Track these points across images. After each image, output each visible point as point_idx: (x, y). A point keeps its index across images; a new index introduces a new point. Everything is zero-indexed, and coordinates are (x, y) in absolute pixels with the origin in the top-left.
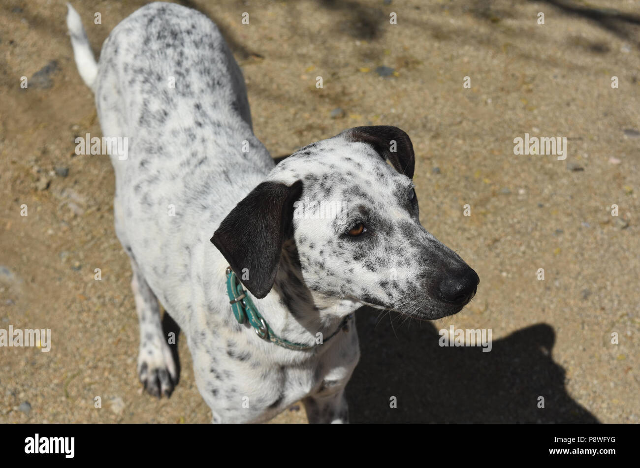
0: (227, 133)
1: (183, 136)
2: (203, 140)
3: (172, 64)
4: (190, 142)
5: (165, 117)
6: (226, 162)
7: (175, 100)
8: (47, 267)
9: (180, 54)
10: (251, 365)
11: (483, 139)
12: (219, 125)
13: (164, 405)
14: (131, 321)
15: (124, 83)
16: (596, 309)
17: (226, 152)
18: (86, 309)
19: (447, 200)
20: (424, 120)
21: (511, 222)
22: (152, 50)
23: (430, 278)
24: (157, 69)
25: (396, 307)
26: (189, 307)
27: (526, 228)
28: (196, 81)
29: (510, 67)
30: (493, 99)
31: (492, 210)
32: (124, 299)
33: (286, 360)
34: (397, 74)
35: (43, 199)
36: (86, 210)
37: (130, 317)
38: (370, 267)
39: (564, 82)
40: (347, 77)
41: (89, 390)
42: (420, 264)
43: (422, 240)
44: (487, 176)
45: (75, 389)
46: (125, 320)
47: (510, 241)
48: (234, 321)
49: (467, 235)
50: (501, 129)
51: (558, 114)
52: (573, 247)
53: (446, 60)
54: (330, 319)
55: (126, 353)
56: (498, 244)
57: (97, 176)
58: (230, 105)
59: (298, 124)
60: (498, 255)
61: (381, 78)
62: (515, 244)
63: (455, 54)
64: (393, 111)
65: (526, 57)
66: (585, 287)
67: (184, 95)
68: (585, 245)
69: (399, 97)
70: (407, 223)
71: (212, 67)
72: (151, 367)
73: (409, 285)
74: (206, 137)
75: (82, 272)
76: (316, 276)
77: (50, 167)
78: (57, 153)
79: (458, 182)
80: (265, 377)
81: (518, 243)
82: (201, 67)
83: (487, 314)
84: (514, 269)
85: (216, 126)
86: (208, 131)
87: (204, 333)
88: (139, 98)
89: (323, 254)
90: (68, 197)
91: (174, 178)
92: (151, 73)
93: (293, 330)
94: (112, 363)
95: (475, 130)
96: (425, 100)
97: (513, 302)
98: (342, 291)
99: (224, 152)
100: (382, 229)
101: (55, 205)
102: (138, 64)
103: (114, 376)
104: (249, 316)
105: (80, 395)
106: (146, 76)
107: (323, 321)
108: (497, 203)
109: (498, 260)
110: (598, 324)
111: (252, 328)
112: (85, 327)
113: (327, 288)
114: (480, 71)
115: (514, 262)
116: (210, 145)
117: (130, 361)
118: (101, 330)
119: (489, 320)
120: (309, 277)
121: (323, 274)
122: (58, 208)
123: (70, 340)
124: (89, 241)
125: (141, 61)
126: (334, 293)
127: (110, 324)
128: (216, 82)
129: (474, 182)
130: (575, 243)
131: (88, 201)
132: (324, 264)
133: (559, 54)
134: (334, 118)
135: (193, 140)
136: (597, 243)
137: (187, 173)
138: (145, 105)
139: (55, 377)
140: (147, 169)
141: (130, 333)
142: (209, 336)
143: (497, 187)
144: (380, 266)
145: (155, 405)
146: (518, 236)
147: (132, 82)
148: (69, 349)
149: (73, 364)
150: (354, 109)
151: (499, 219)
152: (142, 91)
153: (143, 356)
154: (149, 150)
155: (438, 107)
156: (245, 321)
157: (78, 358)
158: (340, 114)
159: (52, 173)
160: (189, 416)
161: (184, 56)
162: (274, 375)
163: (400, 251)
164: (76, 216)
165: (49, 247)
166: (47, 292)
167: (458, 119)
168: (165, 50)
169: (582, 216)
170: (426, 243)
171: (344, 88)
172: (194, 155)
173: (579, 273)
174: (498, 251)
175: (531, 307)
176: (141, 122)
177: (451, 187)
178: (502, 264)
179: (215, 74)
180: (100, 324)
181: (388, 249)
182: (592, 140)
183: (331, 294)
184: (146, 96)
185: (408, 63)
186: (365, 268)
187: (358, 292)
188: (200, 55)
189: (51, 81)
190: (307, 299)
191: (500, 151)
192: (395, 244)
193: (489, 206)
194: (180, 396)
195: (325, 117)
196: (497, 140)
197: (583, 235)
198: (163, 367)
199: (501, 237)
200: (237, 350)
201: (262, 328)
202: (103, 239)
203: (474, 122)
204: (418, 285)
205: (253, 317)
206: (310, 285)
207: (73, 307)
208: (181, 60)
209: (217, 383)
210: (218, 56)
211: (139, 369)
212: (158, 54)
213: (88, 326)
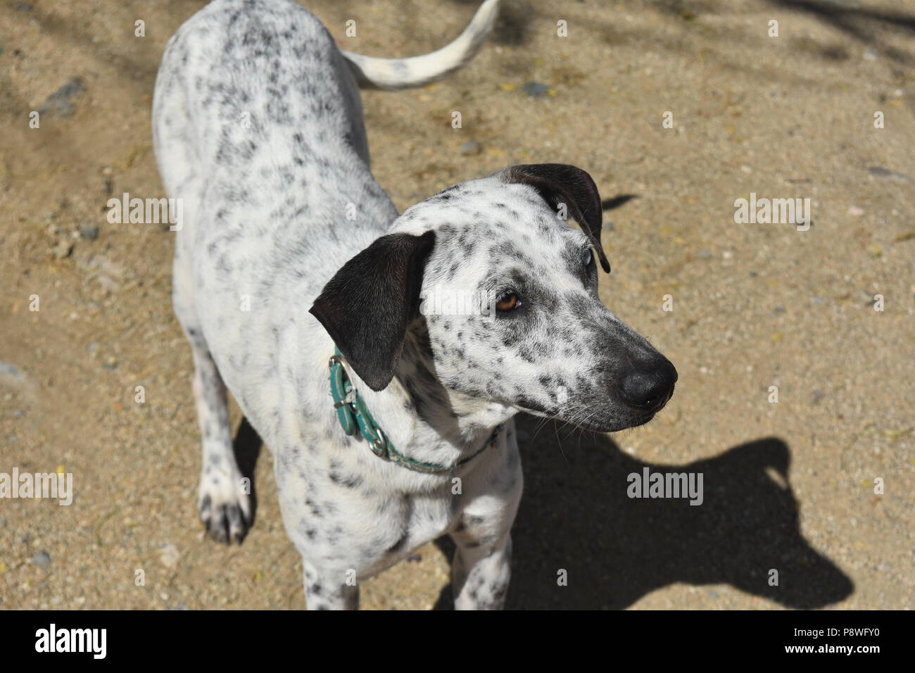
0: (337, 175)
1: (276, 178)
2: (304, 184)
3: (264, 78)
4: (286, 185)
5: (252, 151)
6: (333, 213)
7: (267, 128)
8: (71, 364)
9: (274, 66)
10: (363, 494)
11: (672, 183)
12: (327, 164)
13: (234, 555)
14: (188, 438)
15: (195, 103)
16: (831, 417)
17: (334, 200)
18: (125, 422)
19: (624, 268)
20: (591, 157)
21: (712, 297)
22: (235, 59)
23: (611, 372)
24: (242, 85)
25: (561, 413)
26: (276, 414)
27: (734, 306)
28: (297, 103)
29: (710, 82)
30: (687, 126)
31: (687, 281)
32: (177, 409)
33: (411, 485)
34: (552, 92)
35: (64, 270)
36: (123, 285)
37: (185, 433)
38: (526, 356)
39: (786, 102)
40: (483, 97)
41: (130, 534)
42: (595, 352)
43: (598, 320)
44: (680, 234)
45: (111, 534)
46: (179, 437)
47: (711, 324)
48: (340, 432)
49: (651, 315)
50: (697, 168)
51: (776, 146)
52: (799, 332)
53: (621, 72)
54: (474, 431)
55: (180, 483)
56: (695, 329)
57: (138, 237)
58: (343, 137)
59: (417, 164)
60: (694, 344)
61: (531, 99)
62: (718, 328)
63: (633, 64)
64: (548, 144)
65: (731, 68)
66: (816, 387)
67: (279, 121)
68: (815, 329)
69: (555, 124)
70: (578, 296)
71: (318, 84)
72: (216, 502)
73: (580, 381)
74: (308, 179)
75: (118, 371)
76: (455, 370)
77: (72, 226)
78: (82, 206)
79: (639, 242)
80: (382, 510)
81: (722, 326)
82: (303, 84)
83: (679, 425)
84: (718, 363)
85: (323, 165)
86: (310, 171)
87: (297, 449)
88: (217, 126)
89: (462, 337)
90: (98, 267)
91: (261, 233)
92: (233, 91)
93: (422, 445)
94: (161, 497)
95: (663, 170)
96: (592, 129)
97: (716, 408)
98: (489, 391)
99: (331, 200)
100: (543, 303)
101: (80, 279)
102: (216, 78)
103: (164, 515)
104: (360, 424)
105: (117, 542)
106: (227, 94)
107: (464, 432)
108: (693, 271)
109: (695, 350)
110: (834, 438)
111: (365, 441)
112: (123, 448)
113: (470, 386)
114: (668, 87)
115: (717, 352)
116: (313, 190)
117: (186, 494)
118: (145, 451)
119: (683, 434)
120: (445, 370)
121: (463, 365)
122: (84, 283)
123: (102, 465)
124: (128, 329)
125: (220, 74)
126: (478, 393)
127: (158, 443)
128: (324, 106)
129: (661, 242)
130: (801, 326)
131: (126, 273)
132: (463, 351)
133: (778, 63)
134: (466, 154)
135: (289, 182)
136: (832, 326)
137: (280, 228)
138: (225, 134)
139: (83, 517)
140: (225, 222)
141: (186, 456)
142: (304, 452)
143: (694, 249)
144: (539, 355)
145: (221, 555)
146: (722, 317)
147: (207, 102)
148: (102, 478)
149: (108, 499)
150: (494, 142)
151: (696, 293)
152: (221, 115)
153: (207, 486)
154: (230, 197)
155: (611, 138)
156: (355, 432)
157: (114, 490)
158: (473, 148)
159: (76, 234)
160: (269, 570)
161: (280, 69)
162: (395, 507)
163: (567, 335)
164: (109, 294)
165: (72, 336)
166: (70, 400)
167: (639, 155)
168: (254, 59)
169: (810, 288)
170: (604, 324)
171: (479, 112)
172: (290, 202)
173: (807, 368)
174: (694, 338)
175: (741, 415)
176: (219, 158)
177: (629, 250)
178: (700, 355)
179: (323, 95)
180: (144, 442)
181: (551, 331)
182: (824, 182)
183: (474, 394)
184: (226, 122)
185: (568, 77)
186: (519, 358)
187: (510, 393)
188: (303, 68)
189: (73, 105)
190: (442, 401)
191: (697, 199)
192: (560, 323)
193: (682, 276)
194: (256, 543)
195: (454, 154)
196: (692, 183)
197: (813, 315)
198: (232, 502)
199: (699, 319)
200: (344, 473)
201: (379, 442)
202: (147, 325)
203: (660, 159)
204: (593, 382)
205: (366, 427)
206: (446, 382)
207: (106, 419)
208: (276, 73)
209: (314, 521)
210: (326, 70)
211: (200, 505)
212: (244, 64)
213: (128, 445)
